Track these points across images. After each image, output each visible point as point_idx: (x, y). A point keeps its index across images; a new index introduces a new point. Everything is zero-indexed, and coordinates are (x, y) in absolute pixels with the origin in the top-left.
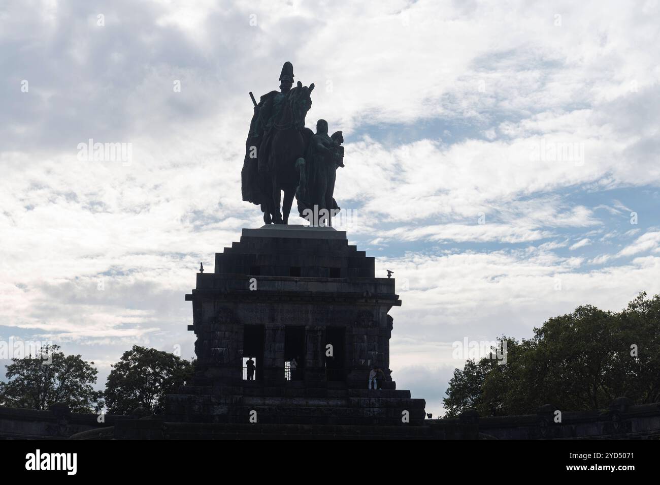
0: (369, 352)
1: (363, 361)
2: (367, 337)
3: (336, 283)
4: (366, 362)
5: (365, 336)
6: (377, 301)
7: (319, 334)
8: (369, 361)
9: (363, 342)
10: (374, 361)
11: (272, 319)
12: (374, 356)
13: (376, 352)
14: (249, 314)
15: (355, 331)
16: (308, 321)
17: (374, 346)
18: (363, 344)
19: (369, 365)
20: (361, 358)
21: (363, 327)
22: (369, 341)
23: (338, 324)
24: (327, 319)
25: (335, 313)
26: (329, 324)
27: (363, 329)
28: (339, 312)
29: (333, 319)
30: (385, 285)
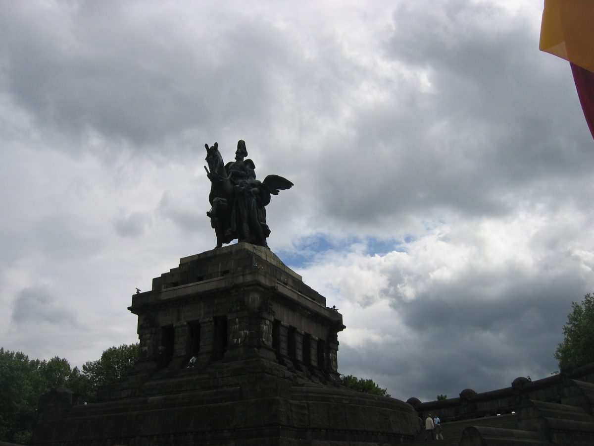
0: (240, 332)
1: (235, 340)
2: (239, 320)
5: (237, 320)
7: (208, 324)
8: (239, 339)
9: (236, 324)
10: (243, 339)
11: (179, 319)
12: (243, 335)
13: (245, 331)
14: (164, 319)
15: (229, 317)
16: (200, 315)
17: (244, 326)
18: (235, 326)
19: (240, 343)
20: (234, 337)
21: (234, 312)
22: (240, 323)
23: (220, 314)
24: (213, 311)
25: (219, 305)
26: (215, 315)
27: (235, 314)
28: (221, 304)
29: (217, 311)
30: (249, 274)
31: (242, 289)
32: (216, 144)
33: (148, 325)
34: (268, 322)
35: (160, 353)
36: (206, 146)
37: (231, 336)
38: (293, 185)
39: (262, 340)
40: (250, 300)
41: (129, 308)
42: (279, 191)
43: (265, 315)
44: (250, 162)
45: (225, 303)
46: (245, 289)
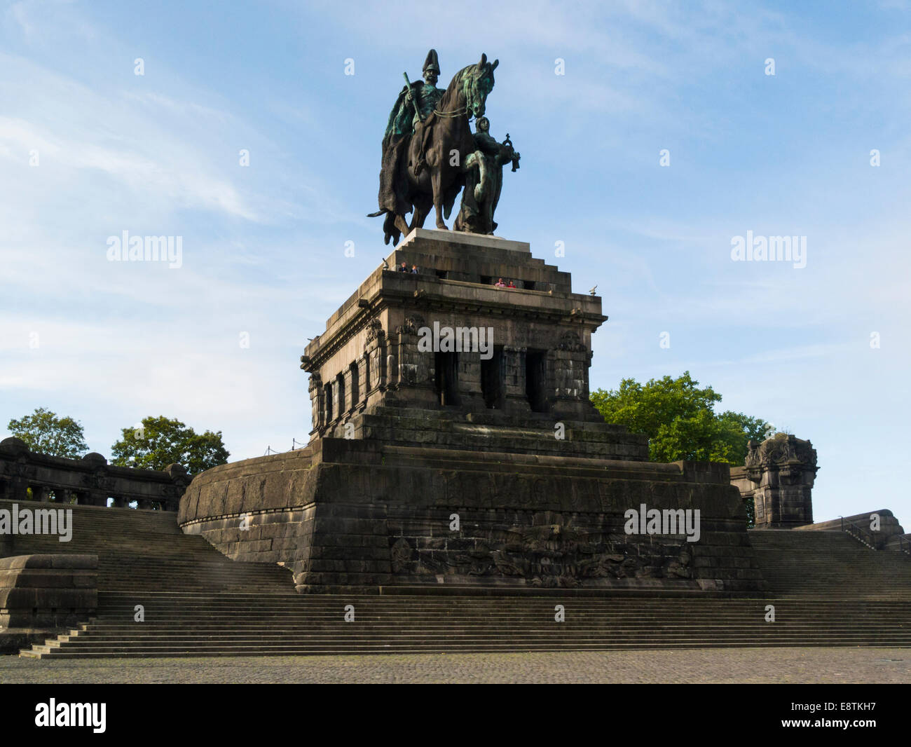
0: (576, 380)
1: (569, 391)
2: (573, 364)
3: (539, 297)
4: (572, 391)
5: (571, 362)
6: (583, 321)
7: (518, 355)
8: (575, 391)
9: (568, 367)
10: (581, 392)
12: (580, 385)
13: (583, 381)
15: (556, 354)
16: (506, 339)
17: (580, 373)
18: (568, 370)
19: (575, 395)
20: (567, 386)
21: (569, 350)
22: (574, 368)
23: (539, 346)
24: (528, 339)
25: (537, 332)
26: (530, 345)
27: (569, 353)
28: (540, 332)
29: (534, 340)
30: (591, 302)
31: (581, 322)
37: (562, 384)
45: (547, 332)
46: (585, 322)
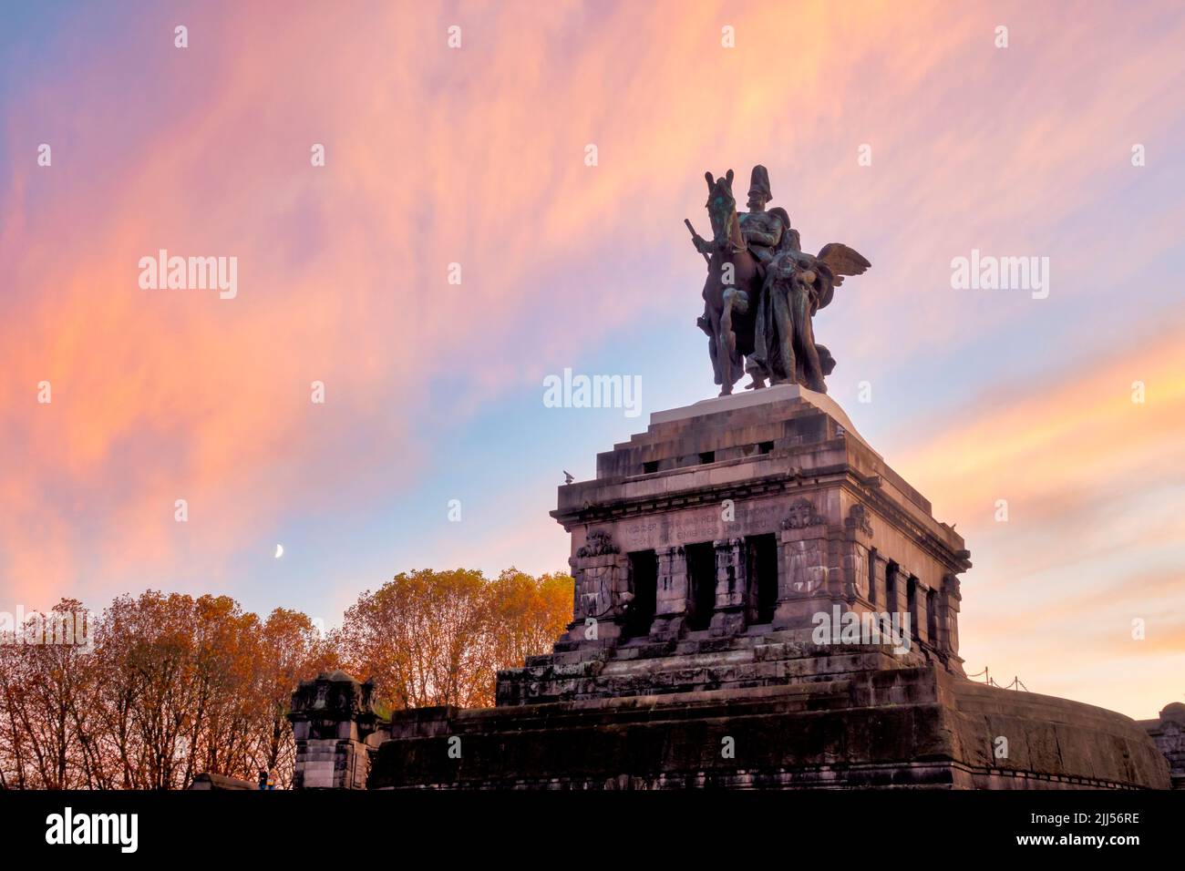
0: (809, 569)
1: (800, 585)
2: (805, 544)
4: (805, 586)
5: (802, 543)
6: (817, 481)
7: (736, 550)
8: (809, 583)
9: (799, 552)
10: (818, 583)
11: (666, 538)
12: (816, 575)
13: (821, 567)
14: (633, 536)
15: (785, 536)
16: (716, 532)
17: (817, 557)
18: (798, 557)
19: (809, 590)
20: (795, 579)
21: (796, 527)
22: (808, 550)
23: (762, 531)
24: (745, 524)
25: (757, 512)
26: (748, 533)
27: (798, 532)
28: (764, 510)
29: (754, 524)
30: (828, 451)
31: (813, 482)
32: (730, 174)
33: (599, 549)
34: (862, 550)
35: (625, 607)
36: (709, 177)
37: (789, 578)
38: (870, 266)
39: (855, 586)
40: (829, 505)
41: (553, 514)
42: (843, 279)
43: (859, 535)
44: (780, 214)
45: (773, 508)
46: (820, 481)
